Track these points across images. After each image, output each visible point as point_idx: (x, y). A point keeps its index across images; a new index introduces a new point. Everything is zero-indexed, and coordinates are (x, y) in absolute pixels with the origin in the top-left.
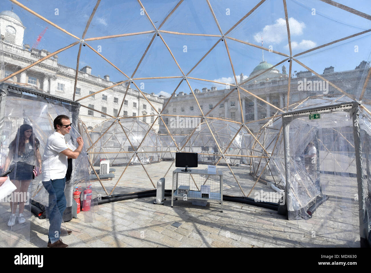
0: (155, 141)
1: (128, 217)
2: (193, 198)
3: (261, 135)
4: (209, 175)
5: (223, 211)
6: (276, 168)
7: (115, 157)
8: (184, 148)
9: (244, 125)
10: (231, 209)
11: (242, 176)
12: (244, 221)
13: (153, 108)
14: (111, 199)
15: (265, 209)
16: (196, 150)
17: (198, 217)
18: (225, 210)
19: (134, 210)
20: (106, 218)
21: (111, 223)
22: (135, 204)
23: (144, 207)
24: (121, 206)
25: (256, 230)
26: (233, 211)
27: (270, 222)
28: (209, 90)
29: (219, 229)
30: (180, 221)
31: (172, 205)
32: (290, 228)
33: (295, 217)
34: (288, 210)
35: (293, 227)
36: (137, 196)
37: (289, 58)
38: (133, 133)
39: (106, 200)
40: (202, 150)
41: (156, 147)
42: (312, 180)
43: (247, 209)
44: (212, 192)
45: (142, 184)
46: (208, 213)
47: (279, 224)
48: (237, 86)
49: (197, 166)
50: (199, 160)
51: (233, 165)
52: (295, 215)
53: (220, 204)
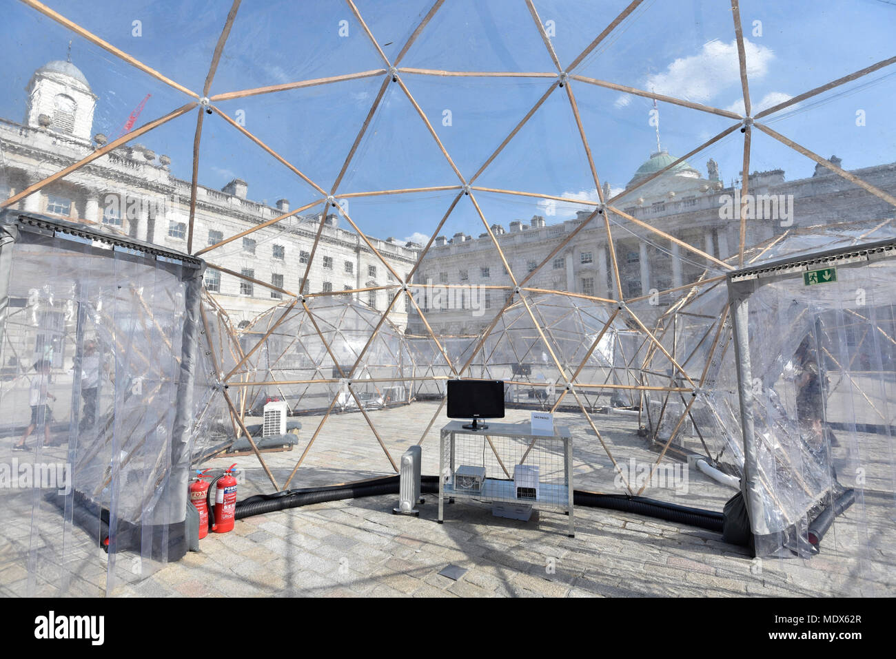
0: (398, 353)
1: (327, 550)
2: (495, 499)
3: (664, 332)
4: (535, 438)
5: (576, 533)
6: (714, 418)
7: (301, 392)
8: (469, 368)
9: (624, 305)
10: (597, 529)
11: (618, 438)
12: (632, 563)
13: (392, 274)
14: (287, 501)
15: (689, 527)
16: (500, 374)
17: (509, 551)
18: (581, 530)
19: (344, 531)
20: (272, 552)
21: (283, 566)
22: (345, 512)
23: (369, 523)
24: (312, 519)
25: (670, 589)
26: (603, 533)
27: (704, 565)
28: (524, 227)
29: (568, 585)
30: (461, 562)
31: (441, 518)
32: (763, 582)
33: (772, 551)
34: (755, 533)
35: (769, 581)
36: (351, 491)
37: (742, 121)
38: (346, 335)
39: (274, 504)
40: (515, 373)
41: (399, 366)
42: (809, 448)
43: (640, 529)
44: (546, 483)
45: (364, 460)
46: (537, 540)
47: (730, 571)
48: (603, 206)
49: (502, 415)
50: (506, 399)
51: (593, 409)
52: (773, 545)
53: (567, 514)
